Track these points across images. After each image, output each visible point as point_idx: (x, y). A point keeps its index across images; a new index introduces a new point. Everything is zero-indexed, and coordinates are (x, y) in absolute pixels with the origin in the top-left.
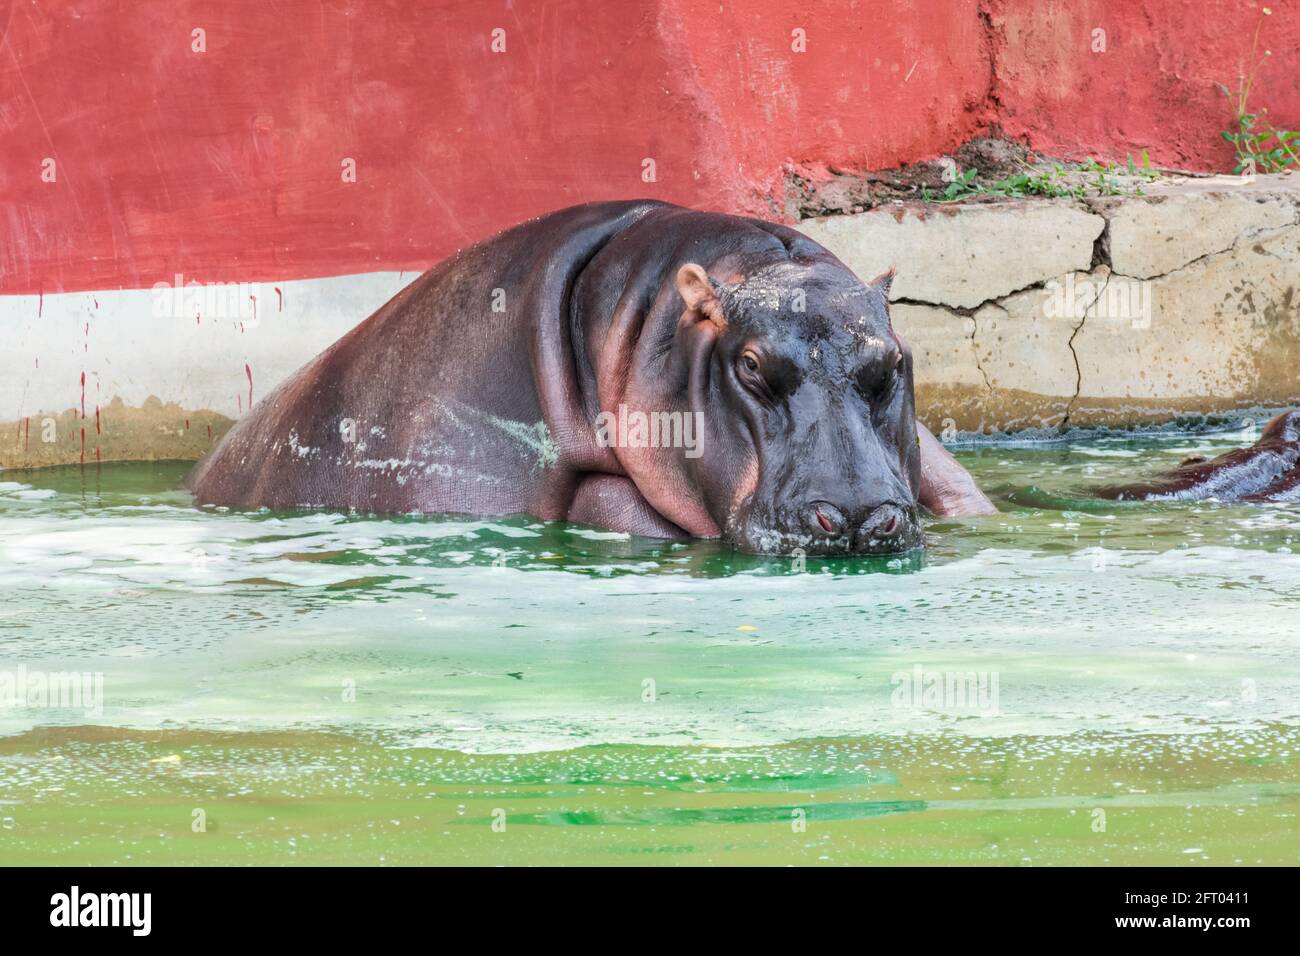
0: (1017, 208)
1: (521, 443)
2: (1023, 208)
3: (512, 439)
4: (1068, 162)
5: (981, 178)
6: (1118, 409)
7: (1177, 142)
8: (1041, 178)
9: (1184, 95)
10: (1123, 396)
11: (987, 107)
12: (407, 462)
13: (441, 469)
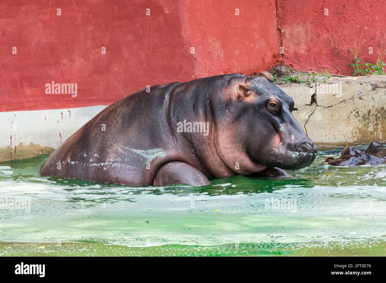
0: (289, 86)
1: (141, 156)
2: (290, 86)
3: (138, 155)
4: (304, 73)
5: (278, 77)
6: (319, 146)
7: (336, 66)
8: (296, 77)
9: (339, 53)
10: (320, 142)
11: (280, 56)
12: (107, 163)
13: (117, 164)
